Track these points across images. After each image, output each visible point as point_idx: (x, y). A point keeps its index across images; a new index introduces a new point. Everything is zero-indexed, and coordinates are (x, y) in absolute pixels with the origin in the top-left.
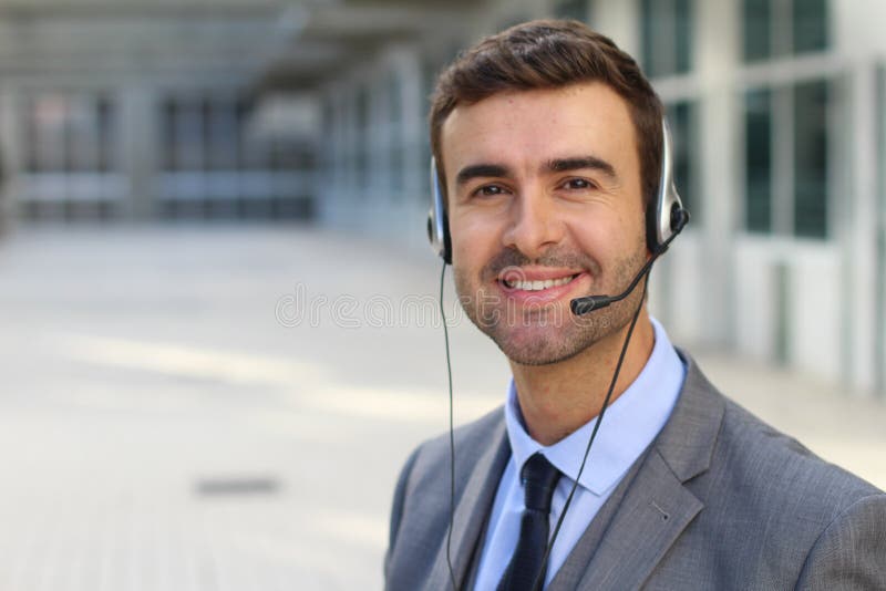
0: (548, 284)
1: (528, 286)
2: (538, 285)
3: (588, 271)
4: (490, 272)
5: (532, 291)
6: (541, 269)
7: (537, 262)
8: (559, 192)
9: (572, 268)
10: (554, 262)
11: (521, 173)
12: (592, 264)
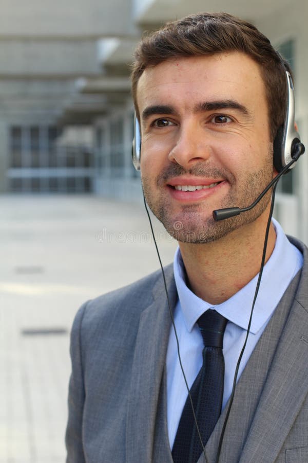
0: (199, 188)
1: (185, 188)
2: (192, 188)
3: (227, 180)
4: (162, 179)
5: (188, 191)
6: (193, 177)
7: (191, 172)
8: (208, 125)
9: (215, 177)
10: (202, 173)
11: (182, 111)
12: (229, 176)
